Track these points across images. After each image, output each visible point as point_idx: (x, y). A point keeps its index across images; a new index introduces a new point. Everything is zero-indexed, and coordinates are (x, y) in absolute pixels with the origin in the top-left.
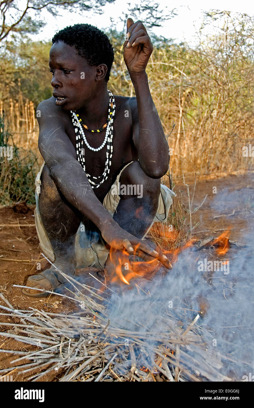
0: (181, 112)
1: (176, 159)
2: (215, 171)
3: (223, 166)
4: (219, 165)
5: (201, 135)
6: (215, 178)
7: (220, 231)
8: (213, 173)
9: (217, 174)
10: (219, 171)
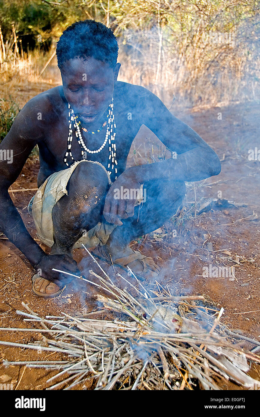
0: (161, 39)
1: (157, 89)
2: (198, 104)
3: (207, 97)
4: (202, 96)
5: (181, 64)
6: (198, 111)
7: (214, 184)
8: (197, 105)
9: (200, 106)
10: (203, 103)
